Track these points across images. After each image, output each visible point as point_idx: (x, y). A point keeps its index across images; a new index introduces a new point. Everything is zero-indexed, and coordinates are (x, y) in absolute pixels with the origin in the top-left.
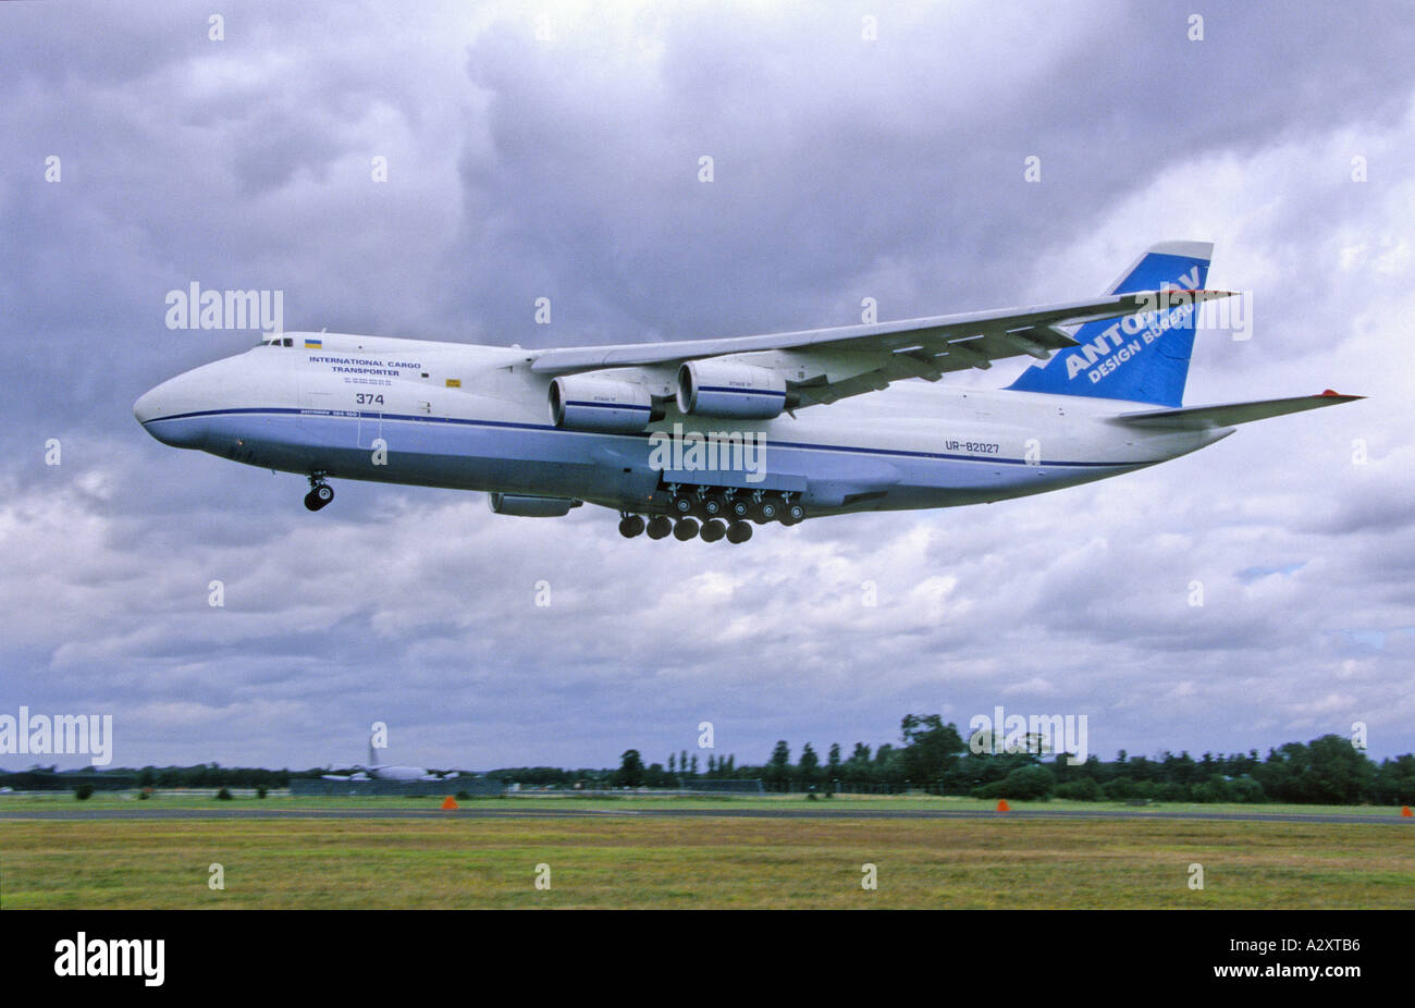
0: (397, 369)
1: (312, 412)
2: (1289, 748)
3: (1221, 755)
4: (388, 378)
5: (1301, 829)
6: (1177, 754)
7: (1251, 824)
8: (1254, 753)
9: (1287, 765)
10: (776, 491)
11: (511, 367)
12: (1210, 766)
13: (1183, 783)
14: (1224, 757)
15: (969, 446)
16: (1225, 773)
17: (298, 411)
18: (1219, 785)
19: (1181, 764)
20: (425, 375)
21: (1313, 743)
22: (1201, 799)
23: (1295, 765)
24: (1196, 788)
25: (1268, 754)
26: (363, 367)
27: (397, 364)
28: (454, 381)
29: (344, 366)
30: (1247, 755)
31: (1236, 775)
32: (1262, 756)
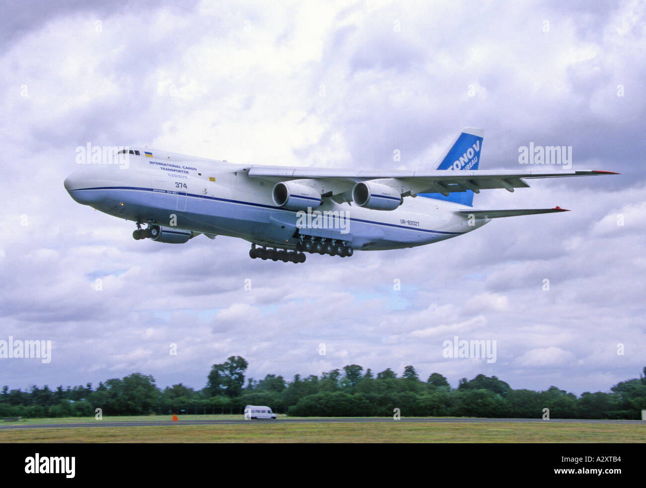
0: (187, 170)
1: (158, 190)
2: (110, 382)
3: (69, 387)
4: (184, 174)
5: (112, 431)
6: (41, 387)
7: (82, 429)
8: (89, 385)
9: (108, 392)
10: (340, 240)
11: (236, 173)
12: (61, 394)
13: (43, 406)
14: (71, 388)
15: (409, 222)
16: (71, 399)
17: (152, 190)
18: (66, 406)
19: (44, 394)
20: (200, 174)
21: (126, 378)
22: (53, 415)
23: (114, 392)
24: (51, 409)
25: (98, 386)
26: (174, 168)
27: (187, 168)
28: (213, 178)
29: (165, 167)
30: (85, 387)
31: (77, 399)
32: (95, 387)
